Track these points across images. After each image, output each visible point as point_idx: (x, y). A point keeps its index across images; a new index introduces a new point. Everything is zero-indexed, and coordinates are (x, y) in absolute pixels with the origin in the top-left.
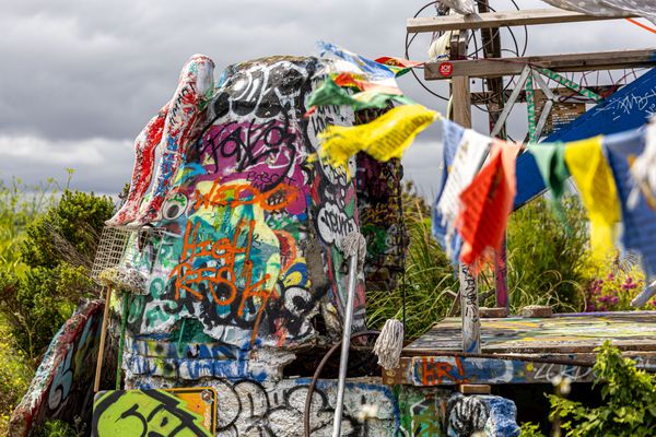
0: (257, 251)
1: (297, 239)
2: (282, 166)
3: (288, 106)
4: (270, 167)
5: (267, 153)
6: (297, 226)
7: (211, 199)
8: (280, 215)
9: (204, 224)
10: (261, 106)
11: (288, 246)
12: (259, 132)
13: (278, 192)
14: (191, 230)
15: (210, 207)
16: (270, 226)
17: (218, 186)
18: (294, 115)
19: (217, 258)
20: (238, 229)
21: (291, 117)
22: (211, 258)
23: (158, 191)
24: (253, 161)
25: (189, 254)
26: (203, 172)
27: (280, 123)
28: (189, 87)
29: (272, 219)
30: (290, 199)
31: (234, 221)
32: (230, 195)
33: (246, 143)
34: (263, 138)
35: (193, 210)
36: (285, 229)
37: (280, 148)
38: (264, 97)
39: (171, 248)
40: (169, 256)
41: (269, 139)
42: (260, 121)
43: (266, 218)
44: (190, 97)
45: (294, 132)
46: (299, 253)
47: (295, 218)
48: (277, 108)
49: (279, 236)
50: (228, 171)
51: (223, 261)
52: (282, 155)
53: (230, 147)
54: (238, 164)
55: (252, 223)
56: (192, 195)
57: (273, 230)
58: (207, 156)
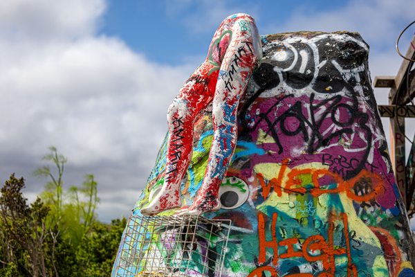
0: (359, 253)
1: (397, 238)
2: (359, 150)
3: (352, 82)
4: (346, 150)
5: (339, 133)
6: (393, 223)
7: (283, 185)
8: (372, 209)
9: (284, 216)
10: (319, 79)
11: (391, 247)
12: (323, 108)
13: (363, 180)
14: (266, 223)
15: (285, 195)
16: (364, 221)
17: (288, 170)
18: (361, 92)
19: (312, 261)
20: (330, 224)
21: (357, 94)
22: (304, 261)
23: (217, 171)
24: (324, 142)
25: (270, 255)
26: (261, 152)
27: (347, 100)
28: (246, 48)
29: (364, 213)
30: (378, 189)
31: (322, 213)
32: (307, 181)
33: (310, 120)
34: (329, 115)
35: (260, 198)
36: (381, 225)
37: (353, 129)
38: (321, 70)
39: (240, 247)
40: (237, 256)
41: (337, 117)
42: (321, 96)
43: (357, 211)
44: (248, 59)
45: (365, 111)
46: (404, 256)
47: (388, 213)
48: (339, 83)
49: (377, 234)
50: (297, 151)
51: (320, 265)
52: (357, 136)
53: (292, 124)
54: (306, 144)
55: (344, 216)
56: (252, 179)
57: (370, 226)
58: (262, 133)
